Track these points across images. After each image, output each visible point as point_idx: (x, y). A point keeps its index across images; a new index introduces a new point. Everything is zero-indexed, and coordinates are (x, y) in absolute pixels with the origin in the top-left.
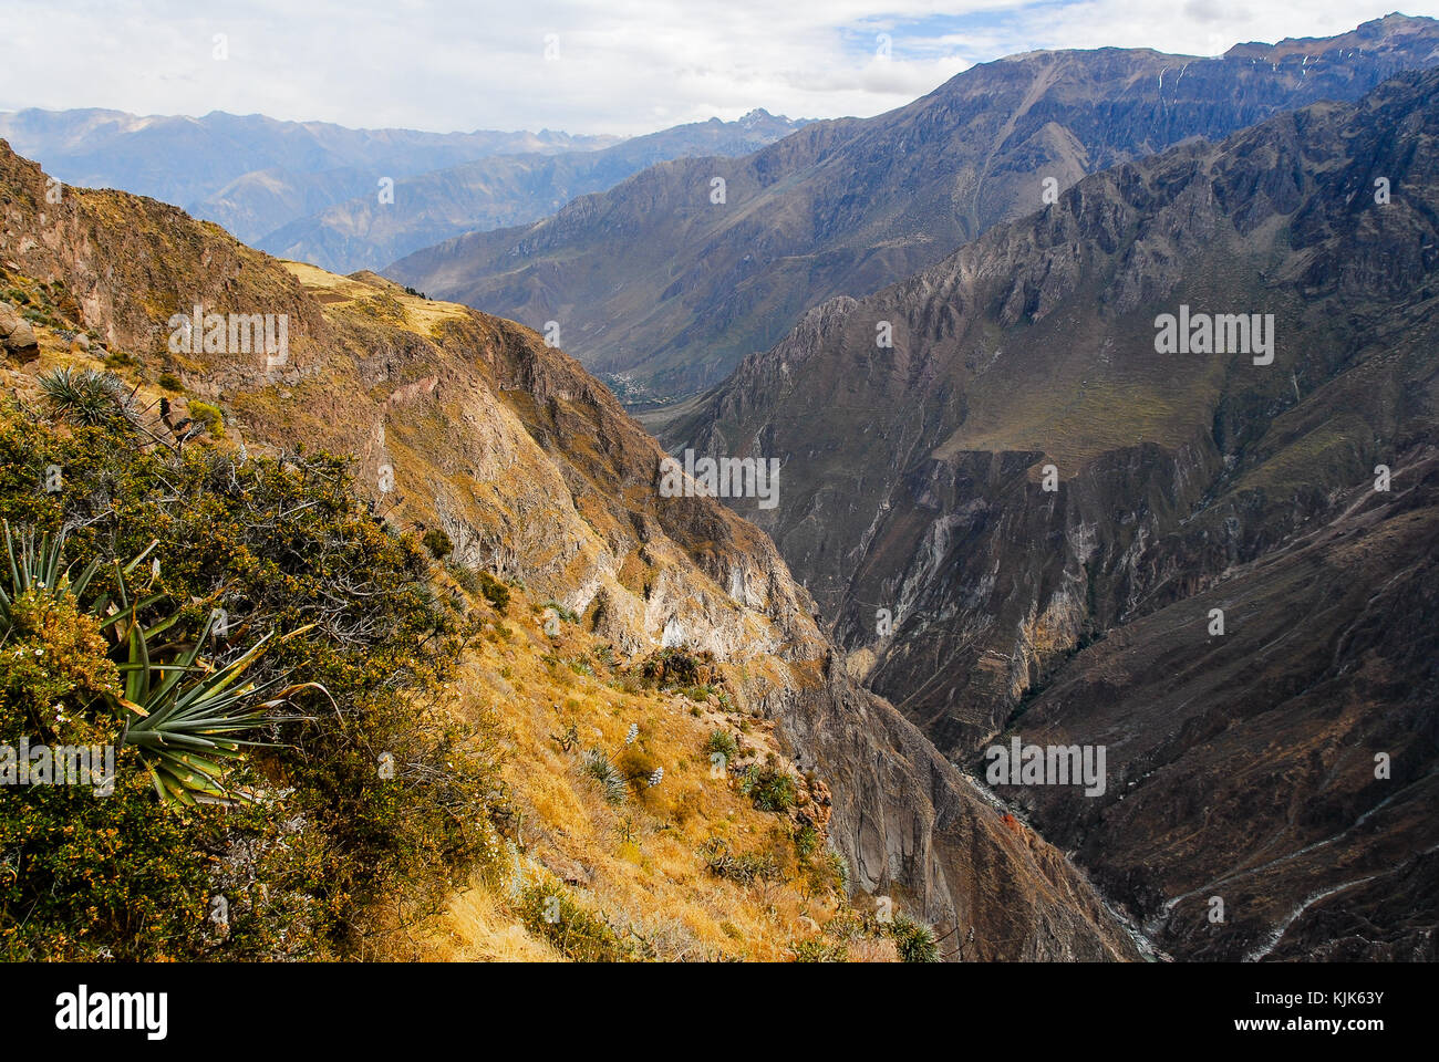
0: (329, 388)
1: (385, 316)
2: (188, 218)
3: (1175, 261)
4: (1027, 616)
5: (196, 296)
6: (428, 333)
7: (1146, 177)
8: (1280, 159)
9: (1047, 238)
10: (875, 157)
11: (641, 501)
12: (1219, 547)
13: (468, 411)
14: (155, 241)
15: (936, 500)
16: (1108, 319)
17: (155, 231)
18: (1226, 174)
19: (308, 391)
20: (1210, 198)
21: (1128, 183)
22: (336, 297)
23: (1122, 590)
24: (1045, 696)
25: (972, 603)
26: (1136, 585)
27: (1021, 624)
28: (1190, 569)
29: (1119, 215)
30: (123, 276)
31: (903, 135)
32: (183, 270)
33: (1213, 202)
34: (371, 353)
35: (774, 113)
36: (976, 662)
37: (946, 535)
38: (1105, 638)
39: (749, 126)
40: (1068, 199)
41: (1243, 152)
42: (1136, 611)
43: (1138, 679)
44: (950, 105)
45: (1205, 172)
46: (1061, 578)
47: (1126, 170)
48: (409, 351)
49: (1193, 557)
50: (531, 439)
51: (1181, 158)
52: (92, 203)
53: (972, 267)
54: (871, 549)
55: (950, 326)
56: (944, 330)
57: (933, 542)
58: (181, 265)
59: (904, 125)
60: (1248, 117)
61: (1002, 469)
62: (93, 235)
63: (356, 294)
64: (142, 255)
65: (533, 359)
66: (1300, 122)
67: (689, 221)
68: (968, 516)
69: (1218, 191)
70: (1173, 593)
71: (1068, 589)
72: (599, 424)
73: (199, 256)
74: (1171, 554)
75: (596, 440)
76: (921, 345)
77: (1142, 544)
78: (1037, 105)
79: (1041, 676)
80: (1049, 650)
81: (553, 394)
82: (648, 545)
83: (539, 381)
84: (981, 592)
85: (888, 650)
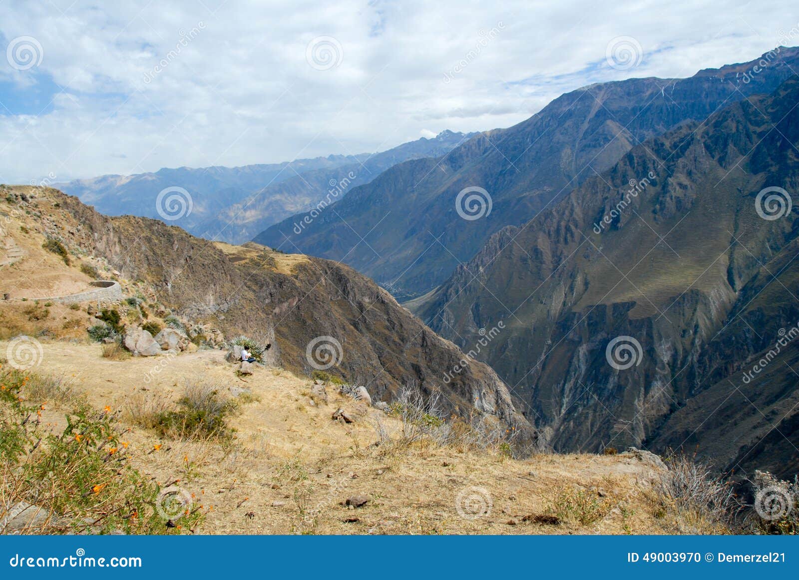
0: (244, 311)
1: (265, 266)
2: (165, 225)
3: (691, 186)
4: (639, 397)
5: (172, 268)
6: (289, 273)
7: (667, 144)
8: (737, 127)
9: (618, 181)
10: (515, 148)
11: (416, 356)
12: (742, 345)
13: (316, 315)
14: (149, 240)
15: (578, 336)
16: (660, 223)
17: (149, 235)
18: (710, 138)
19: (233, 314)
20: (704, 151)
21: (658, 148)
22: (237, 258)
23: (691, 375)
24: (655, 443)
25: (606, 393)
26: (699, 373)
27: (636, 402)
28: (728, 359)
29: (656, 165)
30: (135, 261)
31: (528, 135)
32: (164, 254)
33: (706, 153)
34: (261, 287)
35: (455, 131)
36: (613, 428)
37: (586, 355)
38: (685, 405)
39: (442, 139)
40: (626, 159)
41: (717, 125)
42: (701, 387)
43: (708, 427)
44: (552, 117)
45: (698, 137)
46: (655, 373)
47: (655, 141)
48: (281, 284)
49: (728, 352)
50: (352, 327)
51: (684, 131)
52: (117, 223)
53: (580, 202)
54: (543, 368)
55: (572, 235)
56: (569, 238)
57: (579, 360)
58: (163, 252)
59: (529, 129)
60: (713, 107)
61: (613, 314)
62: (120, 242)
63: (248, 255)
64: (143, 248)
65: (347, 281)
66: (745, 106)
67: (416, 194)
68: (597, 343)
69: (707, 147)
70: (720, 374)
71: (660, 378)
72: (388, 314)
73: (172, 245)
74: (716, 352)
75: (387, 323)
76: (557, 248)
77: (698, 348)
78: (599, 111)
79: (651, 431)
80: (654, 415)
81: (360, 300)
82: (425, 382)
83: (351, 293)
84: (610, 386)
85: (561, 426)
